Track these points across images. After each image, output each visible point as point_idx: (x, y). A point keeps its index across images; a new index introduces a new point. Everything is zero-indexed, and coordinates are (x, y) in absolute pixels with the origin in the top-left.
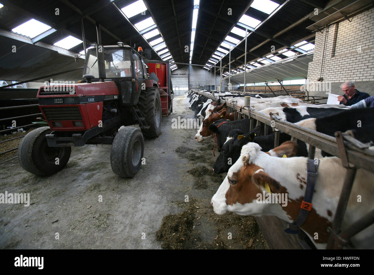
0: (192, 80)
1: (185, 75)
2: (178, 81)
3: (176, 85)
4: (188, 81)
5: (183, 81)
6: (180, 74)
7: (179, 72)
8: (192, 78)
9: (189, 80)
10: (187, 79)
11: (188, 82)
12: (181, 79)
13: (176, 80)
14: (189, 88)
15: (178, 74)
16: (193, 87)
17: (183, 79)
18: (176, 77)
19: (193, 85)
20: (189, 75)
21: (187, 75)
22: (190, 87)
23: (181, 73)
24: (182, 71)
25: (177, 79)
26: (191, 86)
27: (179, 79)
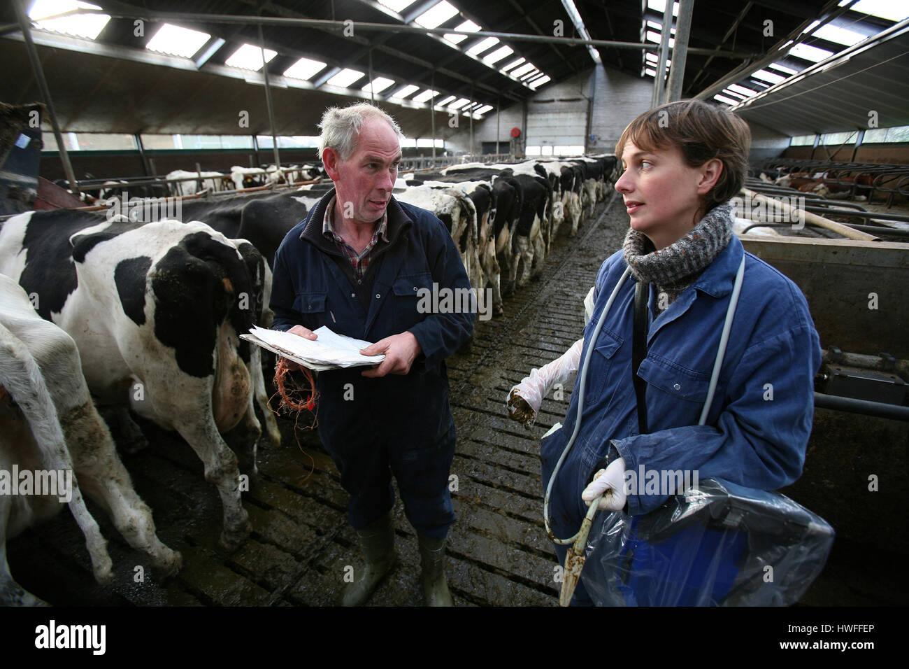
0: (602, 122)
1: (576, 104)
2: (551, 123)
3: (545, 139)
4: (584, 123)
5: (569, 123)
6: (561, 100)
7: (558, 93)
8: (602, 115)
9: (589, 120)
10: (584, 116)
11: (584, 129)
12: (563, 116)
13: (547, 120)
14: (586, 147)
15: (552, 101)
16: (600, 145)
17: (570, 116)
18: (546, 112)
19: (603, 138)
20: (591, 101)
21: (584, 104)
22: (590, 146)
23: (564, 98)
24: (569, 89)
25: (550, 116)
26: (595, 143)
27: (556, 116)
